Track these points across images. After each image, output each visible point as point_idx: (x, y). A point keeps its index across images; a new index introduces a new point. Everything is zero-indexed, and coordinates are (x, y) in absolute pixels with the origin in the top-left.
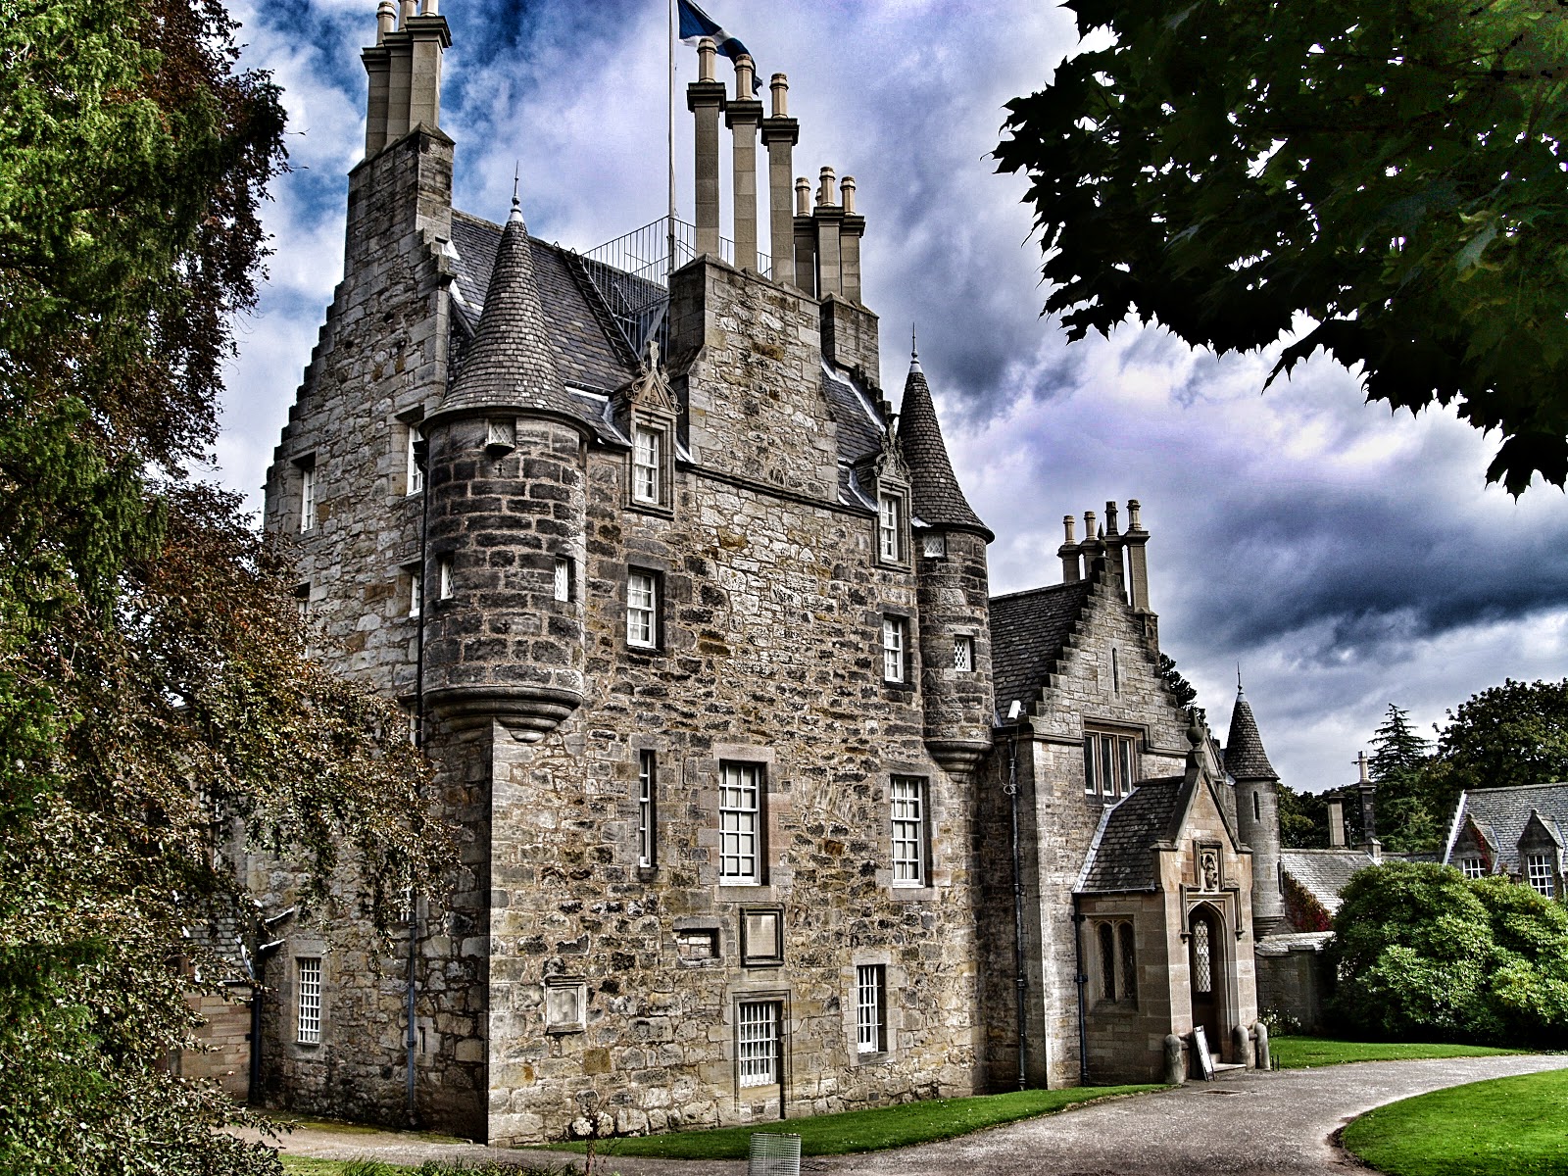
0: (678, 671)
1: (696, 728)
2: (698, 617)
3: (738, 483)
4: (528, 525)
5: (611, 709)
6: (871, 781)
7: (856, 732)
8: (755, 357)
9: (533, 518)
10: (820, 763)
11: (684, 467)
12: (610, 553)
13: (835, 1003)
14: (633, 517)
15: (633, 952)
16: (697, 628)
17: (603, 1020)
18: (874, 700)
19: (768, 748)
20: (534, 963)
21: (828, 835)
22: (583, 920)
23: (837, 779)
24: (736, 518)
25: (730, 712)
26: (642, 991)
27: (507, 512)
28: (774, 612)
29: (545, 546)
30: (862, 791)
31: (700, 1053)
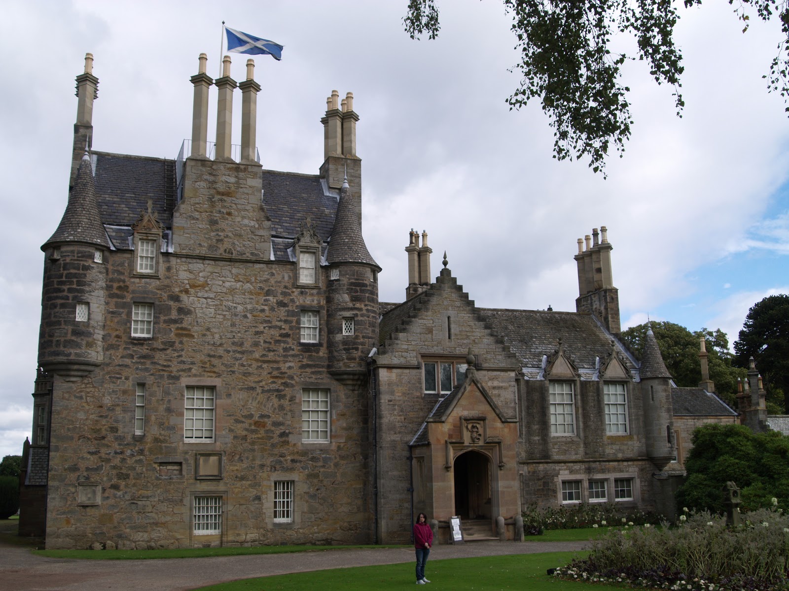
0: (161, 347)
1: (171, 372)
2: (175, 321)
3: (203, 258)
4: (64, 291)
5: (119, 365)
6: (288, 392)
7: (279, 369)
8: (217, 197)
9: (66, 287)
10: (253, 385)
11: (167, 254)
12: (123, 297)
13: (258, 498)
14: (137, 280)
15: (130, 472)
16: (173, 327)
17: (111, 501)
18: (291, 352)
19: (217, 379)
20: (73, 476)
21: (256, 418)
22: (100, 458)
23: (263, 392)
24: (201, 274)
25: (193, 363)
26: (134, 490)
27: (56, 286)
28: (224, 316)
29: (71, 299)
30: (281, 397)
31: (168, 518)
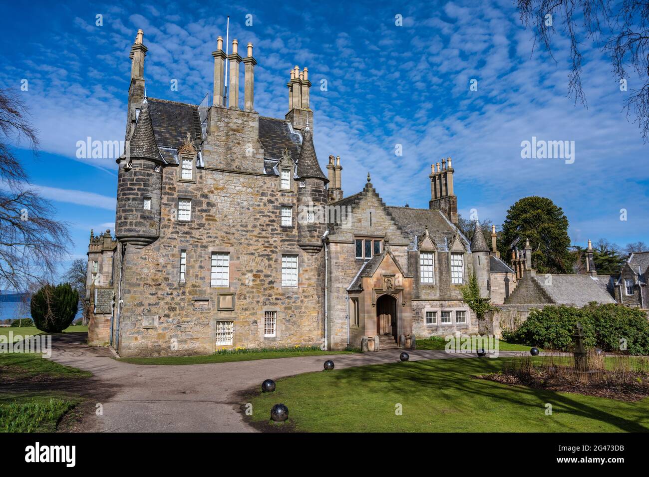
0: (197, 227)
1: (203, 243)
2: (205, 211)
3: (222, 171)
4: (135, 190)
5: (170, 238)
6: (274, 256)
7: (268, 242)
8: (231, 133)
9: (136, 187)
10: (253, 252)
11: (200, 168)
12: (172, 195)
13: (255, 322)
14: (181, 184)
15: (176, 306)
16: (204, 214)
17: (165, 325)
18: (276, 232)
19: (231, 248)
20: (140, 309)
21: (255, 273)
22: (158, 297)
23: (259, 256)
24: (221, 181)
25: (216, 238)
26: (179, 317)
27: (129, 186)
28: (236, 208)
29: (139, 195)
30: (269, 259)
31: (199, 335)
